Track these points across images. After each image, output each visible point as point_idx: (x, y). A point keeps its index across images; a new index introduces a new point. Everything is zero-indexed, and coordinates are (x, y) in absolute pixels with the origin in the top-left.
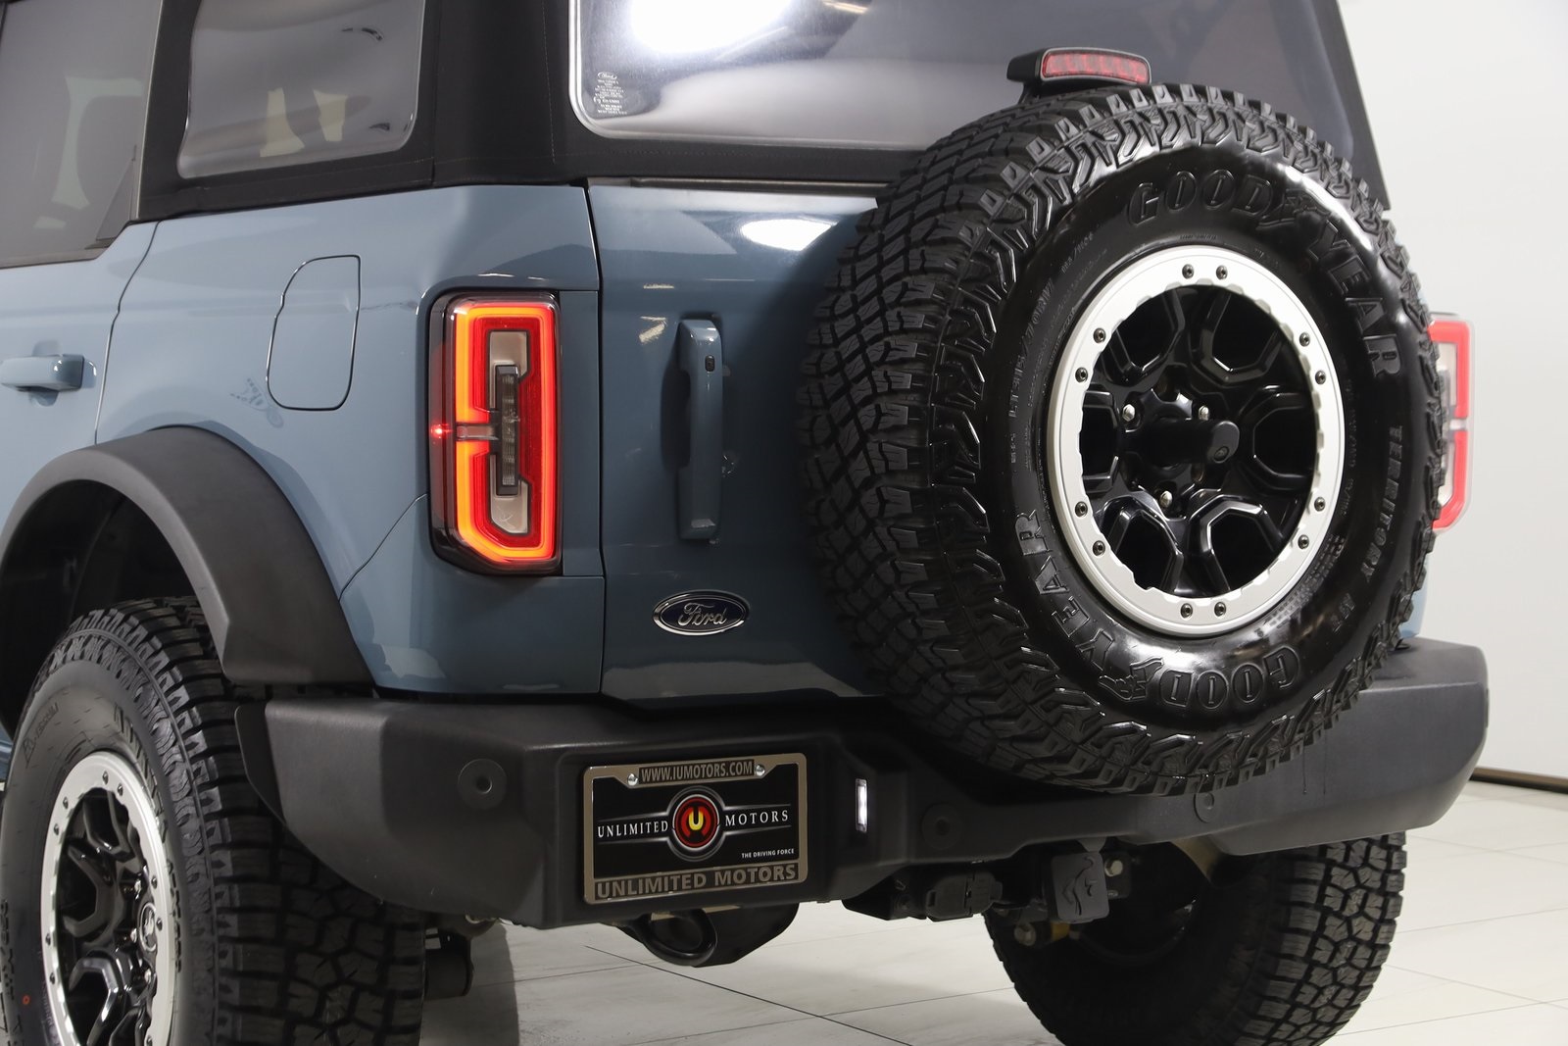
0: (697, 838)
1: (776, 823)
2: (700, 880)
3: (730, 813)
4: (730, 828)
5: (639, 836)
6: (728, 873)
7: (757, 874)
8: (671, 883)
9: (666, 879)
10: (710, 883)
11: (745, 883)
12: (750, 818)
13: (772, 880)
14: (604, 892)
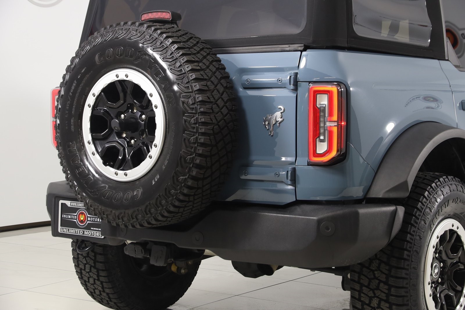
0: (82, 222)
1: (98, 222)
2: (81, 232)
3: (89, 217)
4: (89, 221)
5: (70, 219)
6: (87, 232)
7: (93, 233)
8: (75, 231)
9: (75, 230)
10: (83, 234)
11: (90, 235)
12: (93, 219)
13: (96, 236)
14: (62, 230)
